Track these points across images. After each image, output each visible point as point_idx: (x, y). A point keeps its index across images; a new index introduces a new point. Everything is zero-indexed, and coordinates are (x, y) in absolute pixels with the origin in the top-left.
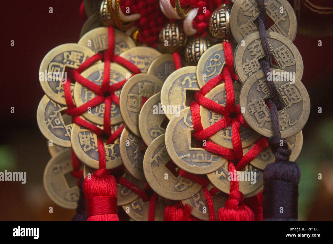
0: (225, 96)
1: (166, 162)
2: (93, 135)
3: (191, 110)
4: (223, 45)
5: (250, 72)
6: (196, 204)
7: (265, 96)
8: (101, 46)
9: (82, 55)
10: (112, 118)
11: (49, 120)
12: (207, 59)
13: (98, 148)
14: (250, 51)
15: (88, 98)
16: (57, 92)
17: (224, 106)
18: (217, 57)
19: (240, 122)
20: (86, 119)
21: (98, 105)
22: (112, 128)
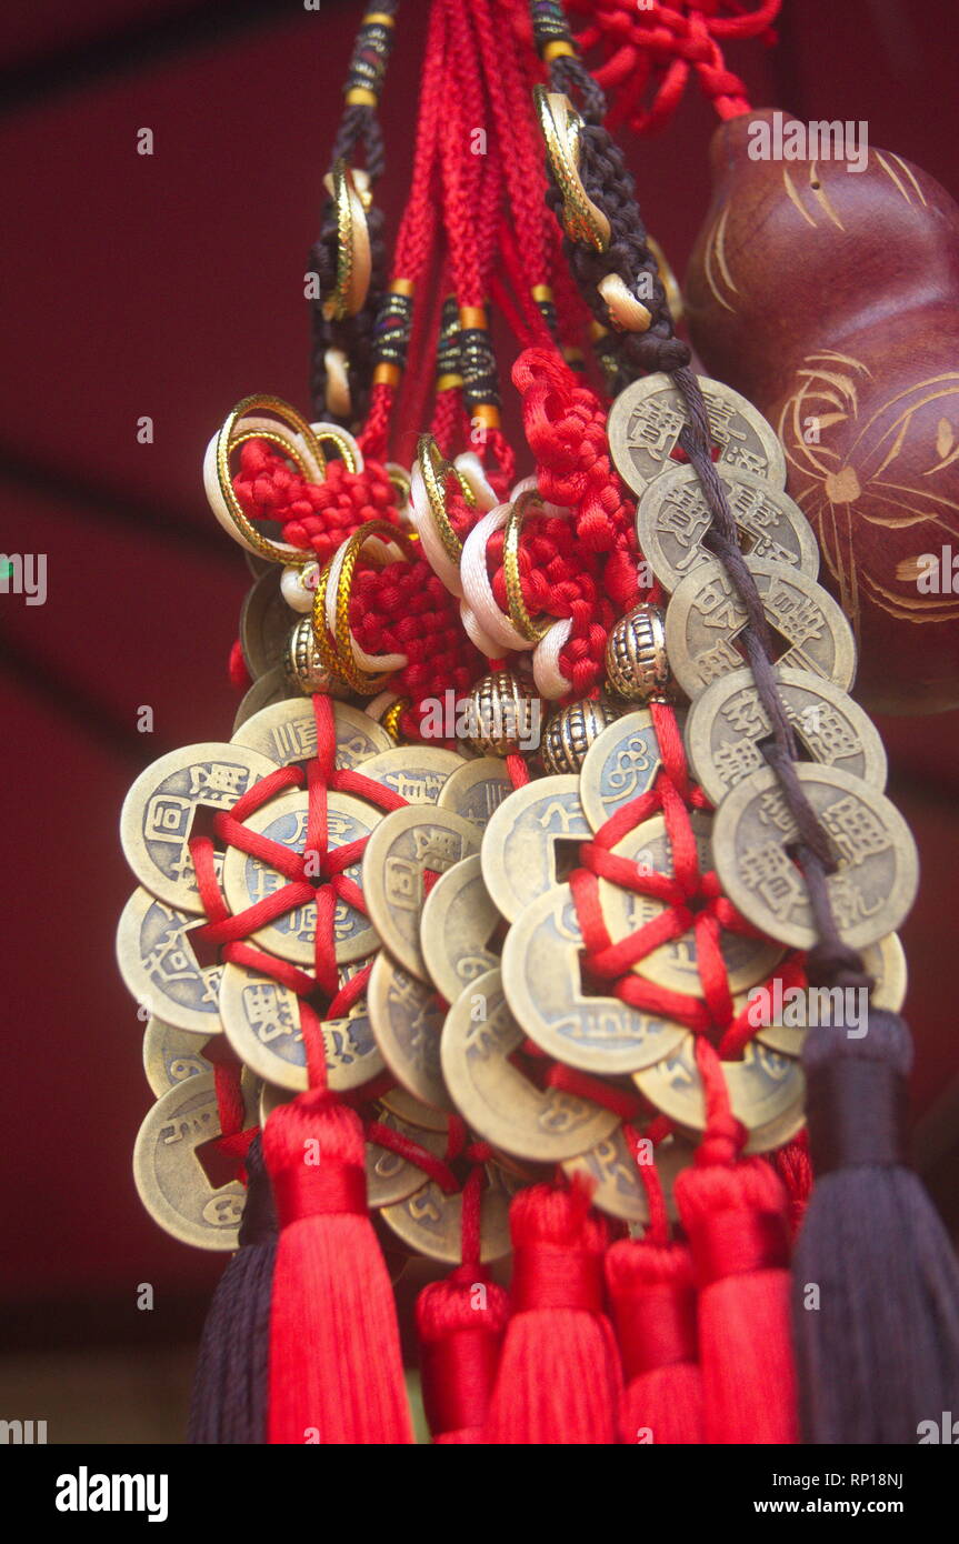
0: (669, 851)
1: (508, 1049)
2: (284, 994)
3: (572, 892)
4: (651, 715)
5: (735, 775)
6: (606, 1174)
7: (786, 838)
8: (297, 750)
9: (243, 772)
10: (337, 944)
11: (152, 956)
12: (608, 751)
13: (301, 1031)
14: (730, 718)
15: (266, 888)
16: (174, 876)
17: (669, 876)
18: (636, 747)
19: (718, 919)
20: (263, 949)
21: (297, 908)
22: (340, 972)
